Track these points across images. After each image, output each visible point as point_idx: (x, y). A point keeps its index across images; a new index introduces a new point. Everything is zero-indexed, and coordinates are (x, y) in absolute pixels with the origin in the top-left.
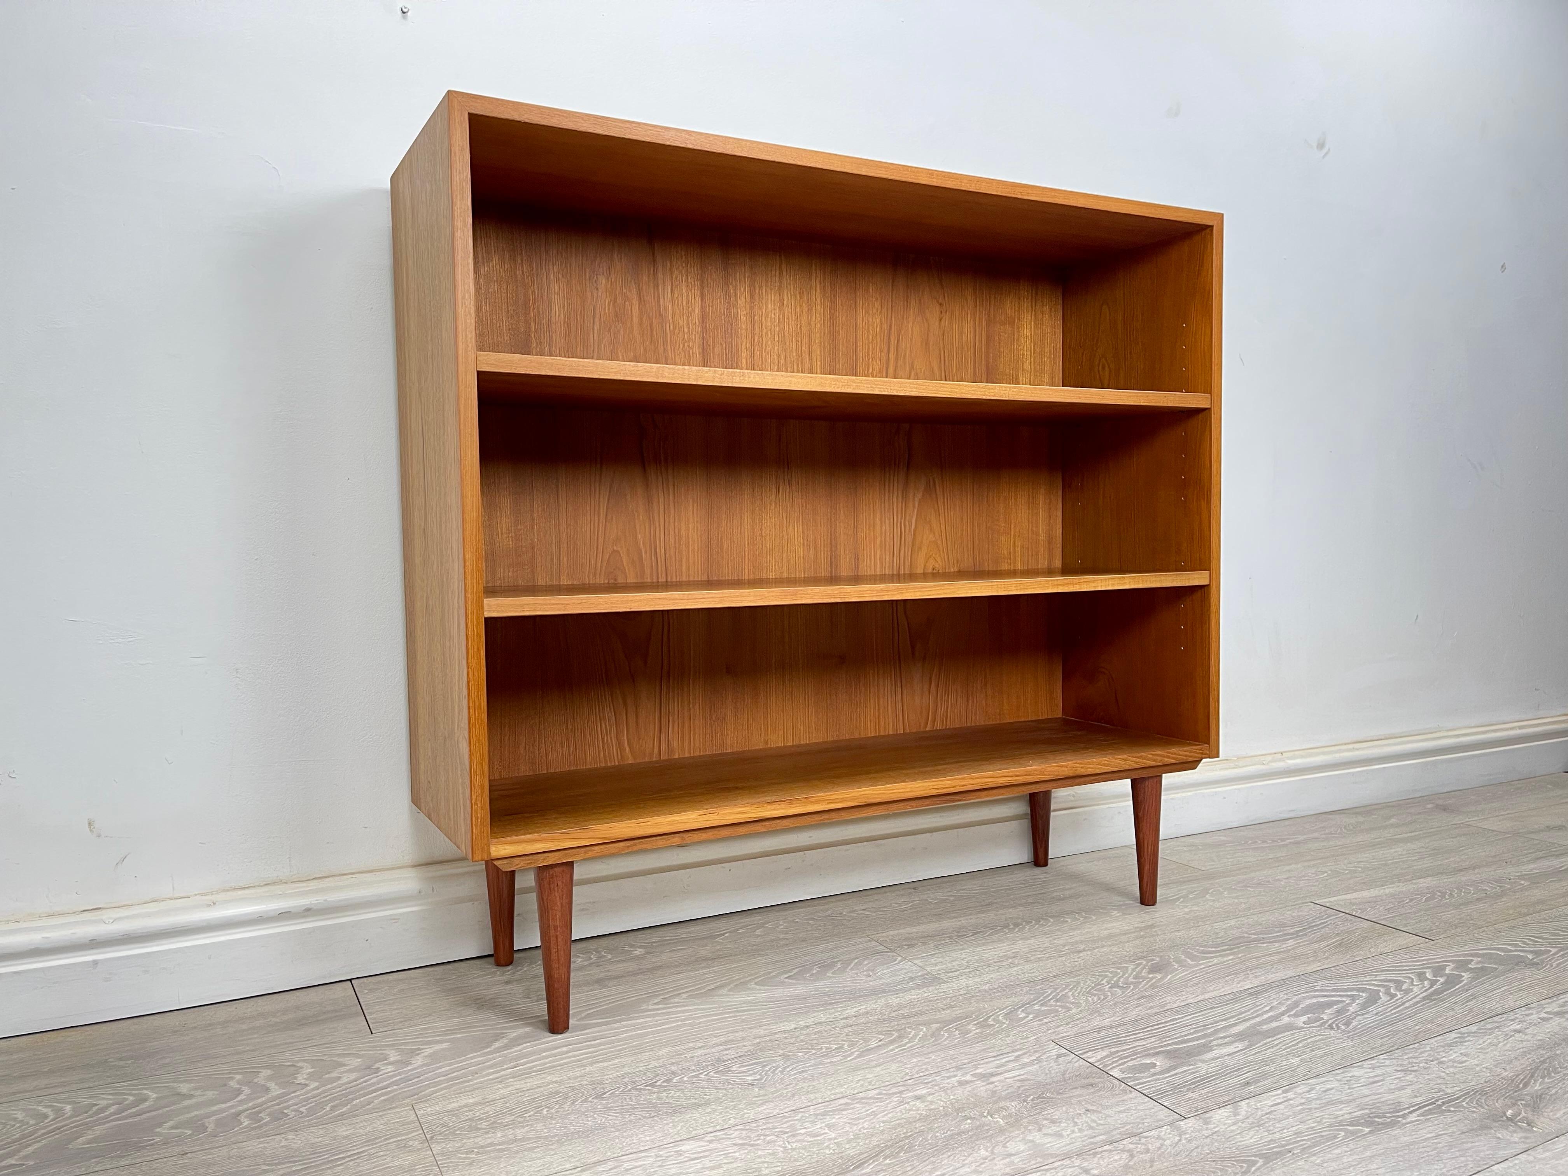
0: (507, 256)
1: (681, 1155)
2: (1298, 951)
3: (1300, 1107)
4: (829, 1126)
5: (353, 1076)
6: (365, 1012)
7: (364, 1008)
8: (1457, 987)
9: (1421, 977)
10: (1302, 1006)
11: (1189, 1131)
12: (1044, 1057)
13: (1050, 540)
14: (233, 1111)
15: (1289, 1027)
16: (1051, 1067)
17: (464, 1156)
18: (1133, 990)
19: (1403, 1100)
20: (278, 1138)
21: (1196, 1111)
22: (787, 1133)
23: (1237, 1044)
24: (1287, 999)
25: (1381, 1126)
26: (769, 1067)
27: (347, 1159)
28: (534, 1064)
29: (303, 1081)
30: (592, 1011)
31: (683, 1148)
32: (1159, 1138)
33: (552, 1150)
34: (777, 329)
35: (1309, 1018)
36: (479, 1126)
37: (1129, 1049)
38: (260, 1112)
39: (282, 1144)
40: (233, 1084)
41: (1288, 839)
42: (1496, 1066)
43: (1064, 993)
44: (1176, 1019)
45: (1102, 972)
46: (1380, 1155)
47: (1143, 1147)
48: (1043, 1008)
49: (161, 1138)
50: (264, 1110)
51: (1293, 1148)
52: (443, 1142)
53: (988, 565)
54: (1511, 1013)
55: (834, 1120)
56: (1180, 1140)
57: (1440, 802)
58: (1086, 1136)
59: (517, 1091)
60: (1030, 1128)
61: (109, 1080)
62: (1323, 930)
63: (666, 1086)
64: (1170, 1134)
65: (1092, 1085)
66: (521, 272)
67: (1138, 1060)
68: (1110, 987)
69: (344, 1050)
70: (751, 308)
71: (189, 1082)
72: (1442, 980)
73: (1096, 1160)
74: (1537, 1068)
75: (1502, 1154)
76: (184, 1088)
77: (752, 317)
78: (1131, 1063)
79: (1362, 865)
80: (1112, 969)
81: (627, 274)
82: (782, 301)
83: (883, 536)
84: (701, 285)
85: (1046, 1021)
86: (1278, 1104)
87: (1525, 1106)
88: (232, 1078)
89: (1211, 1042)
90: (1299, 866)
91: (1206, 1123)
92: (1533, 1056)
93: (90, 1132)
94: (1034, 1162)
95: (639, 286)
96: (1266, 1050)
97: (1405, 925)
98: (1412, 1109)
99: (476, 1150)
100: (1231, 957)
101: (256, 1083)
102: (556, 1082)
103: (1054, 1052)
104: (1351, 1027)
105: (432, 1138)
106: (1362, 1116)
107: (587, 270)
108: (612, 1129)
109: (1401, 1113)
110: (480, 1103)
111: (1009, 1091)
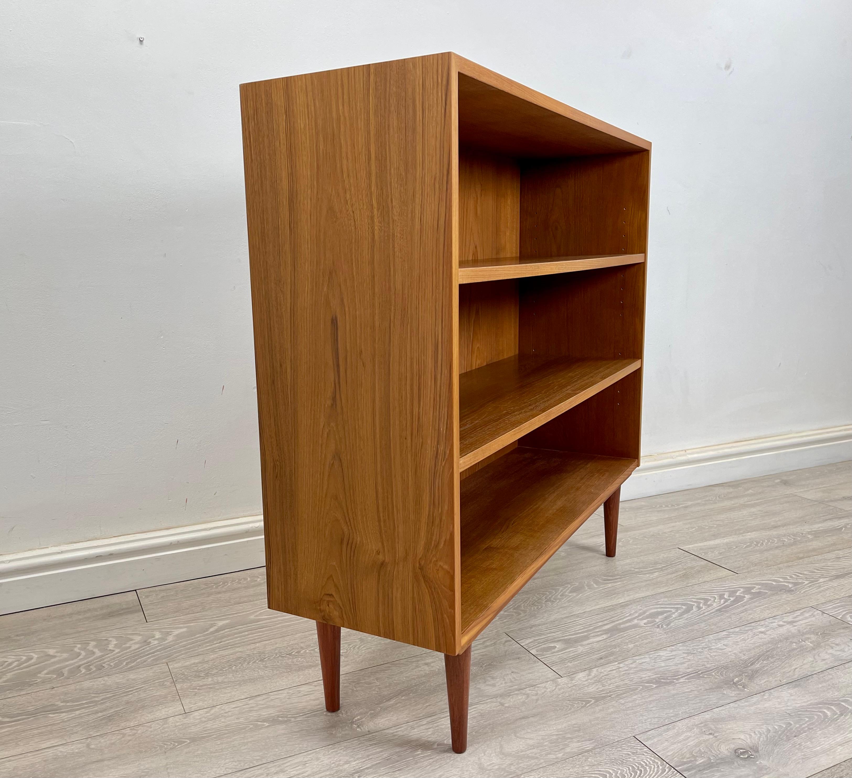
1: (300, 693)
2: (659, 579)
3: (624, 672)
4: (377, 679)
5: (137, 646)
6: (143, 610)
7: (143, 607)
8: (739, 604)
9: (721, 597)
10: (647, 613)
11: (562, 684)
12: (498, 642)
14: (77, 664)
15: (636, 626)
16: (500, 648)
17: (192, 690)
18: (558, 602)
19: (681, 670)
20: (100, 679)
21: (569, 673)
22: (355, 682)
23: (603, 636)
24: (640, 610)
25: (663, 684)
26: (352, 645)
27: (134, 691)
28: (230, 641)
29: (112, 649)
30: (263, 611)
31: (301, 689)
32: (545, 687)
33: (236, 688)
35: (648, 621)
36: (200, 675)
37: (545, 638)
38: (90, 666)
39: (102, 683)
40: (76, 650)
41: (682, 504)
42: (740, 653)
43: (519, 604)
44: (575, 621)
45: (544, 592)
46: (656, 700)
47: (535, 692)
48: (506, 613)
49: (41, 679)
50: (92, 664)
51: (612, 695)
52: (181, 683)
54: (763, 621)
55: (380, 676)
56: (555, 689)
57: (785, 478)
58: (507, 686)
59: (220, 656)
60: (480, 681)
61: (13, 648)
62: (677, 566)
63: (297, 655)
64: (551, 685)
65: (519, 658)
67: (547, 644)
68: (546, 601)
69: (133, 631)
71: (54, 648)
72: (732, 599)
73: (509, 699)
74: (763, 655)
75: (721, 702)
76: (51, 652)
78: (543, 646)
79: (718, 523)
80: (550, 590)
85: (505, 621)
86: (613, 670)
87: (746, 676)
88: (76, 646)
89: (589, 634)
90: (681, 523)
91: (572, 680)
92: (764, 647)
93: (4, 676)
94: (477, 699)
96: (618, 639)
97: (726, 564)
98: (683, 675)
99: (198, 688)
100: (620, 583)
101: (88, 649)
102: (241, 652)
103: (504, 639)
104: (669, 627)
105: (176, 680)
106: (654, 679)
108: (267, 678)
109: (676, 677)
110: (200, 663)
111: (475, 661)
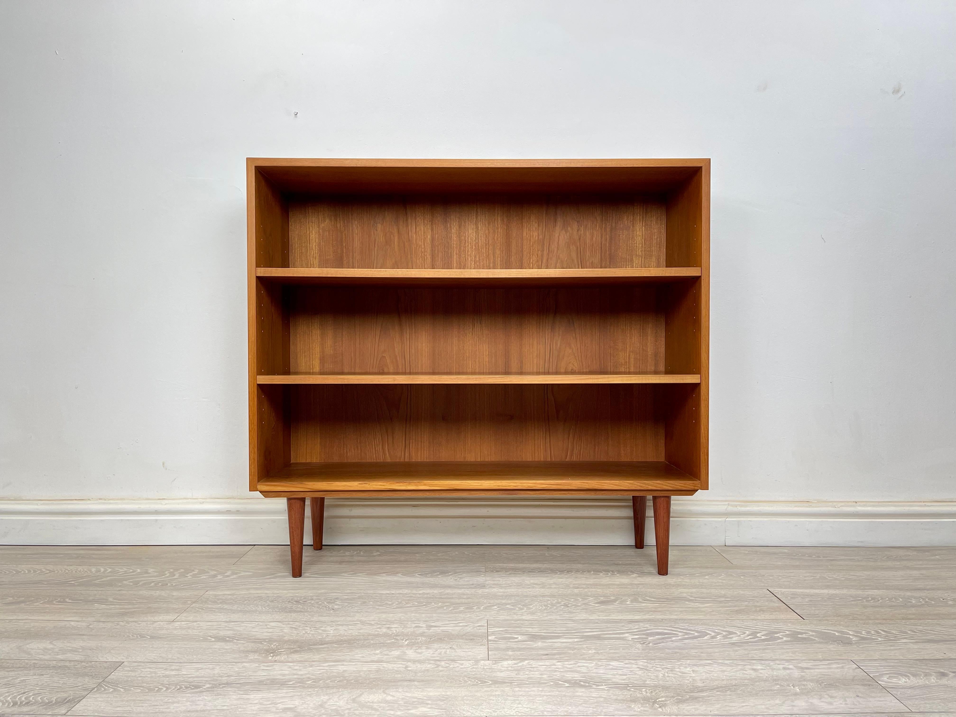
0: (333, 219)
2: (703, 609)
3: (553, 669)
9: (754, 634)
10: (648, 631)
12: (472, 625)
13: (656, 355)
15: (620, 638)
16: (467, 629)
18: (571, 608)
21: (499, 659)
23: (576, 639)
24: (646, 627)
34: (474, 243)
35: (640, 637)
41: (832, 557)
44: (566, 624)
51: (515, 683)
53: (610, 368)
62: (742, 603)
64: (470, 663)
65: (472, 639)
66: (339, 225)
67: (513, 635)
68: (561, 605)
70: (459, 233)
72: (763, 638)
77: (459, 236)
78: (507, 635)
79: (851, 577)
80: (579, 598)
81: (392, 222)
82: (477, 228)
83: (539, 350)
84: (432, 224)
89: (565, 635)
90: (805, 571)
91: (494, 664)
95: (398, 227)
97: (803, 610)
100: (657, 605)
103: (480, 624)
104: (656, 645)
107: (372, 221)
111: (813, 678)
